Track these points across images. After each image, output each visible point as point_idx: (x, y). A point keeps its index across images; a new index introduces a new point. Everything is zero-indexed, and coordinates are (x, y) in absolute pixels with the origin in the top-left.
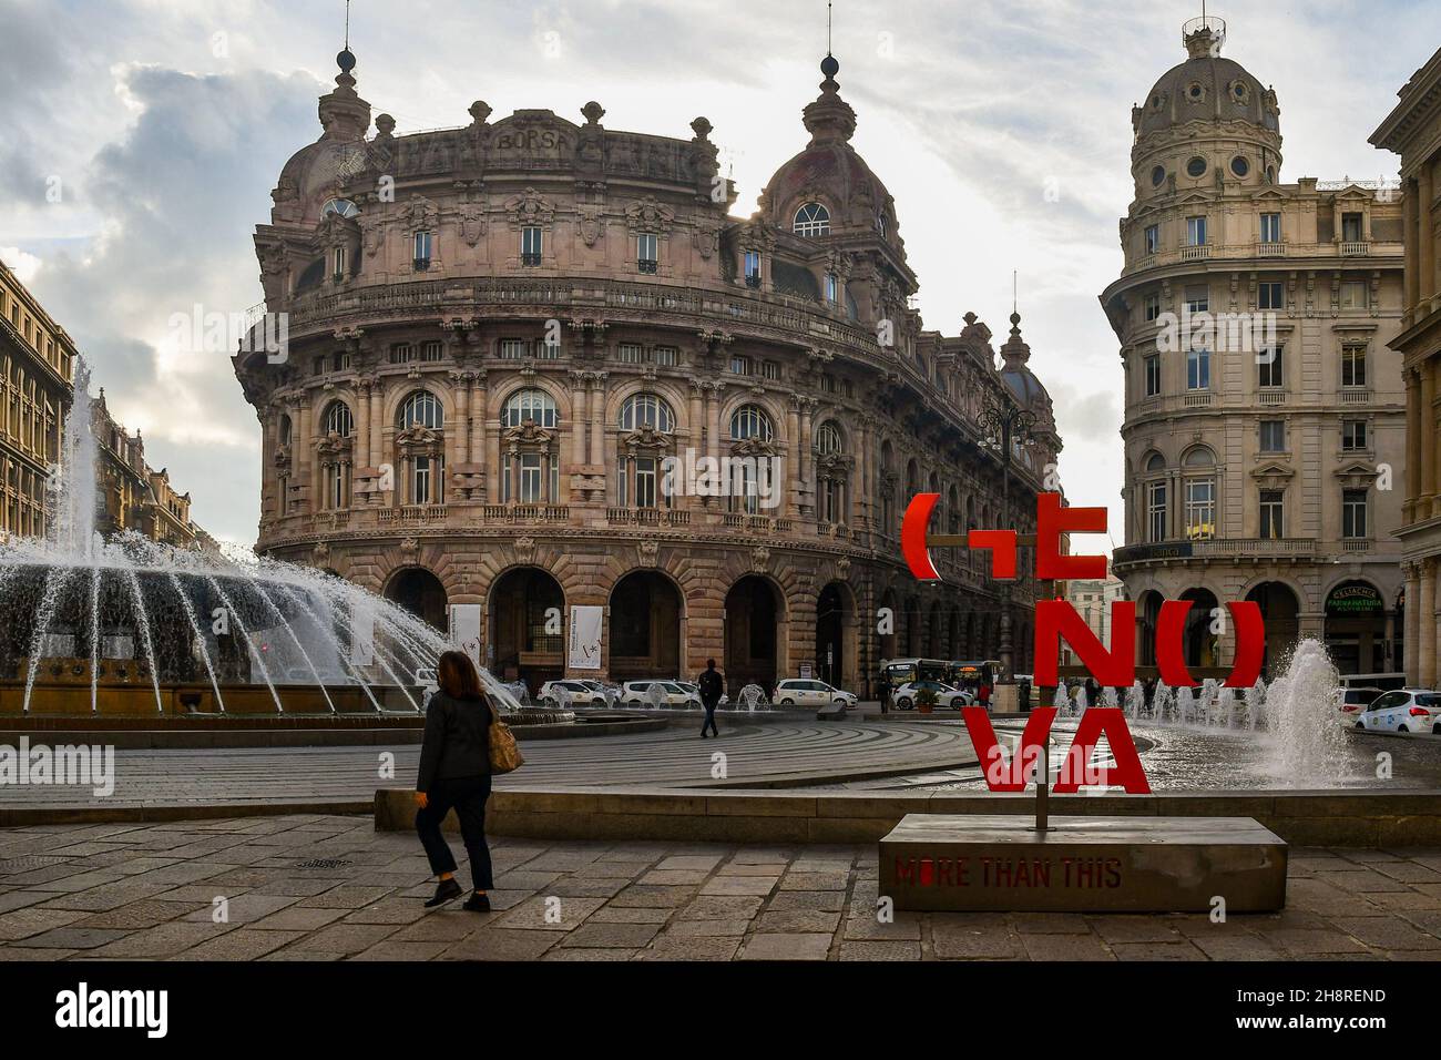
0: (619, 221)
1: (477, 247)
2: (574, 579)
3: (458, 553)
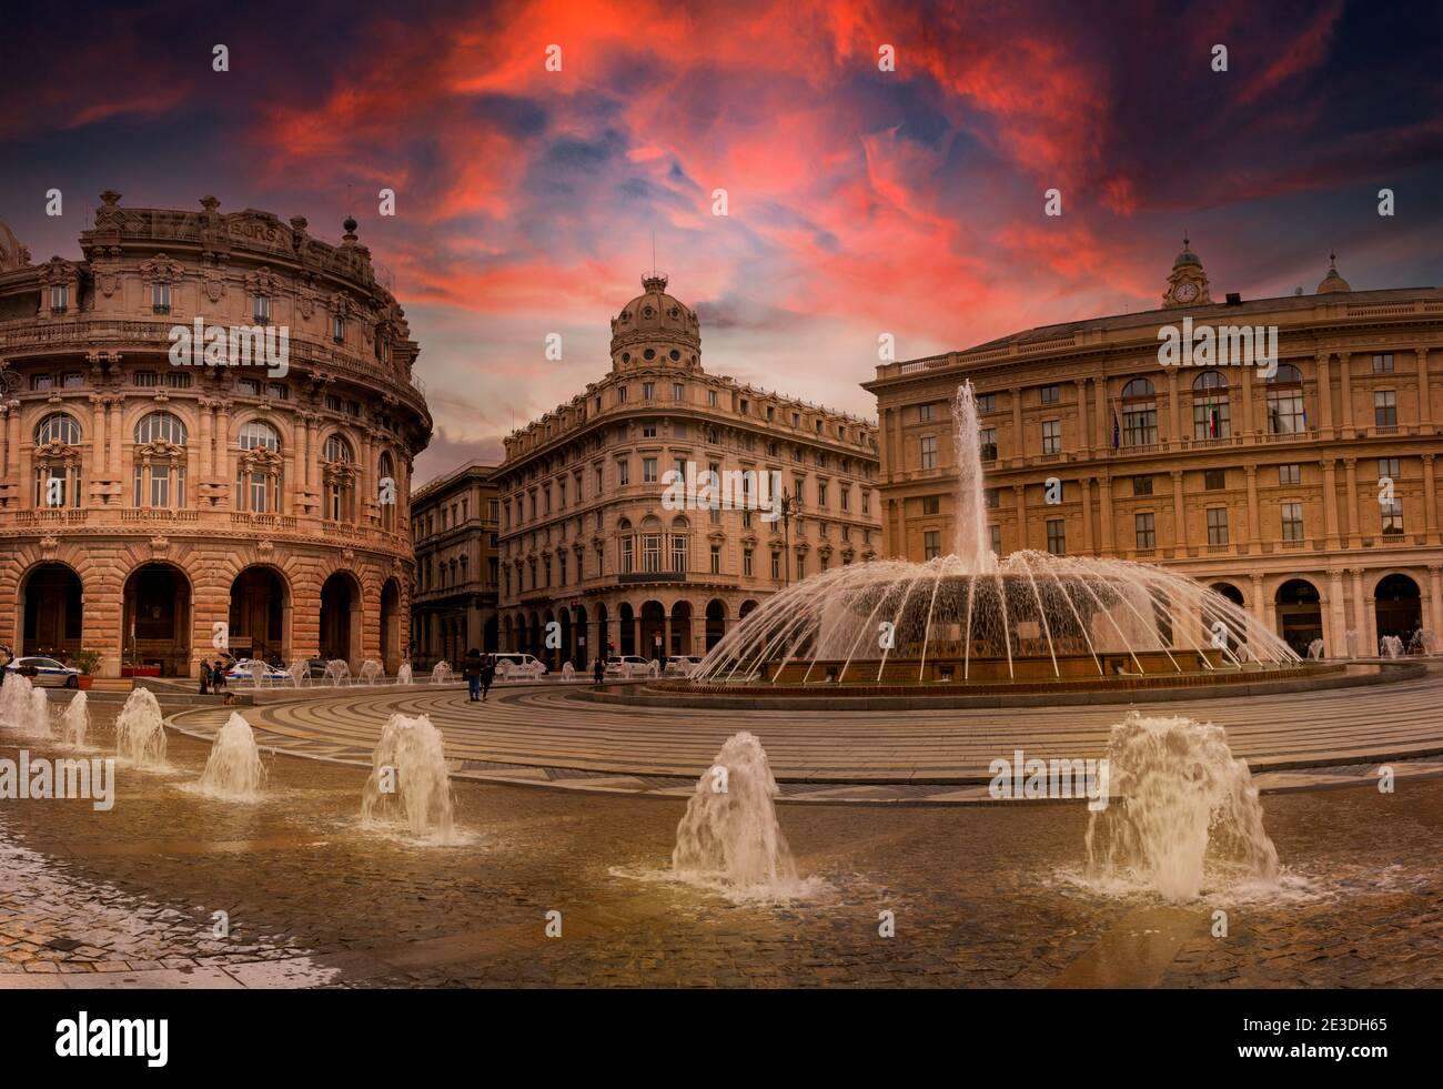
0: (322, 304)
1: (218, 304)
2: (300, 576)
3: (204, 552)
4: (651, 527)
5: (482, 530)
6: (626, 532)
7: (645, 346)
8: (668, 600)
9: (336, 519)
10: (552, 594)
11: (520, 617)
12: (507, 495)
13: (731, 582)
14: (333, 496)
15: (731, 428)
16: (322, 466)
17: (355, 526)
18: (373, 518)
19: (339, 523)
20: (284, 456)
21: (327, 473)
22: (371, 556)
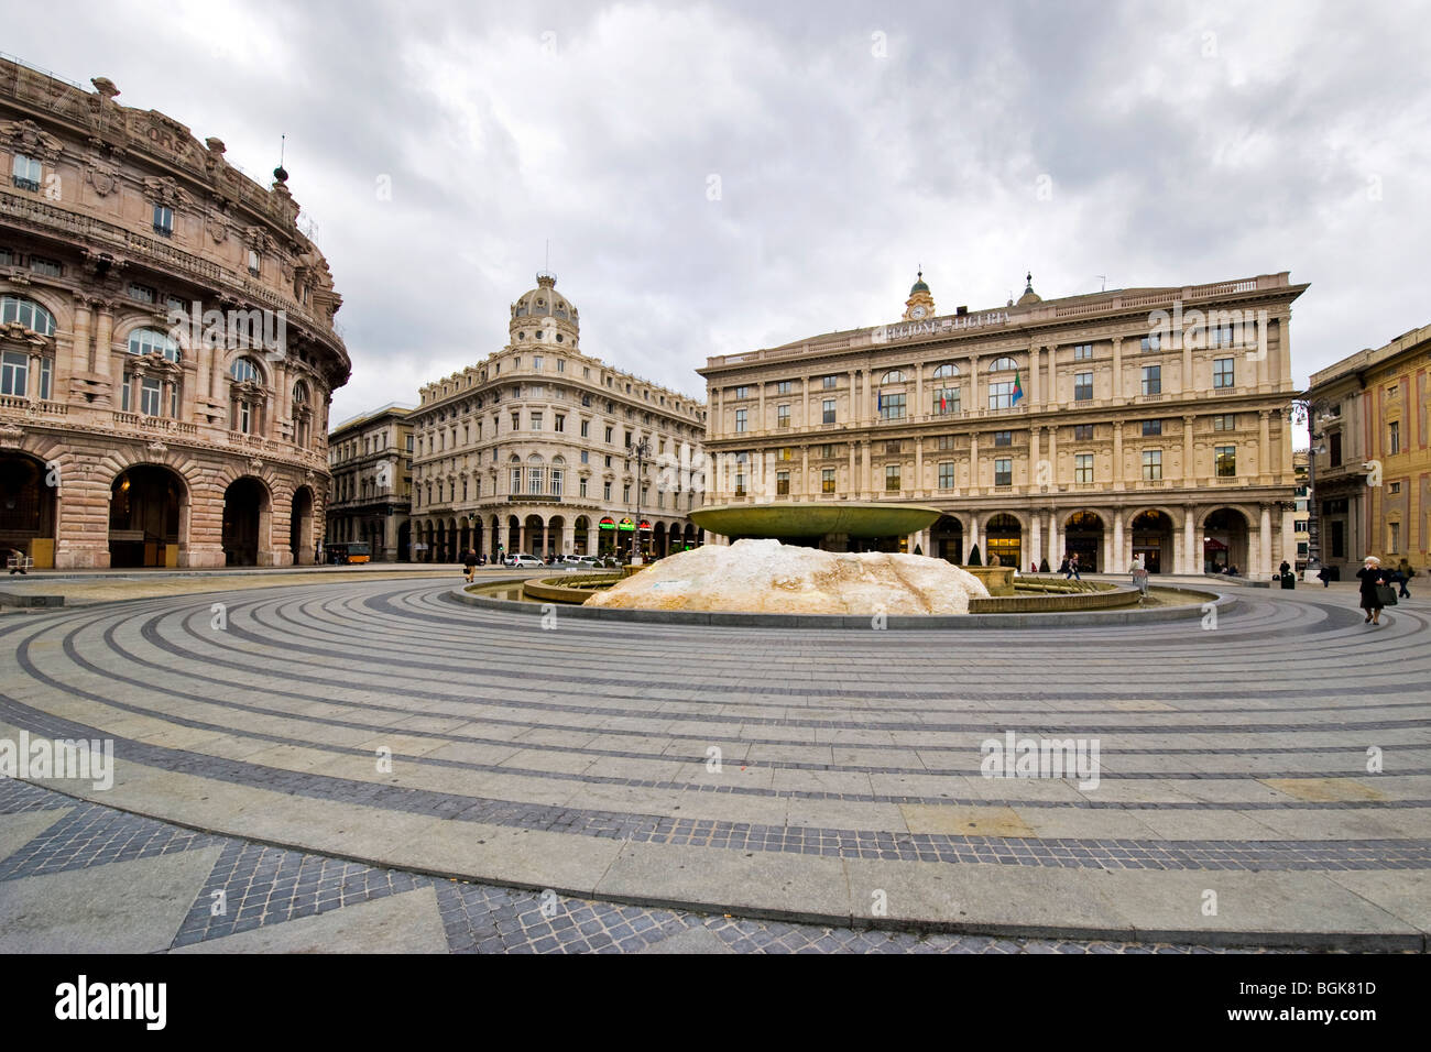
1: (106, 198)
2: (200, 478)
4: (536, 462)
5: (399, 457)
6: (516, 464)
7: (536, 329)
8: (546, 514)
9: (245, 431)
10: (455, 507)
11: (429, 523)
12: (421, 431)
13: (594, 504)
14: (241, 411)
15: (599, 396)
16: (230, 382)
17: (265, 439)
18: (284, 435)
19: (247, 435)
20: (184, 368)
21: (234, 390)
22: (283, 467)
